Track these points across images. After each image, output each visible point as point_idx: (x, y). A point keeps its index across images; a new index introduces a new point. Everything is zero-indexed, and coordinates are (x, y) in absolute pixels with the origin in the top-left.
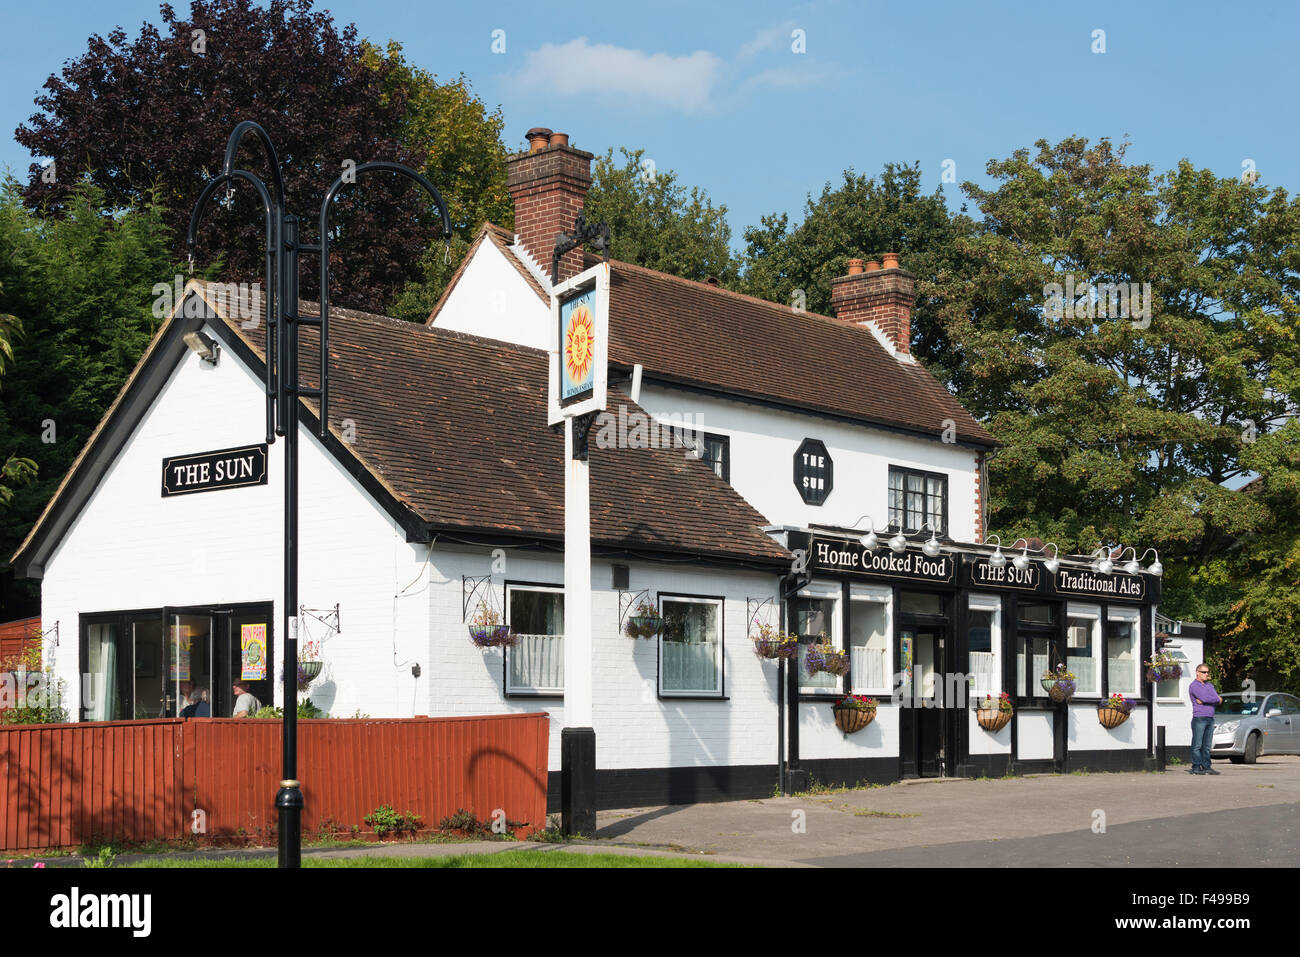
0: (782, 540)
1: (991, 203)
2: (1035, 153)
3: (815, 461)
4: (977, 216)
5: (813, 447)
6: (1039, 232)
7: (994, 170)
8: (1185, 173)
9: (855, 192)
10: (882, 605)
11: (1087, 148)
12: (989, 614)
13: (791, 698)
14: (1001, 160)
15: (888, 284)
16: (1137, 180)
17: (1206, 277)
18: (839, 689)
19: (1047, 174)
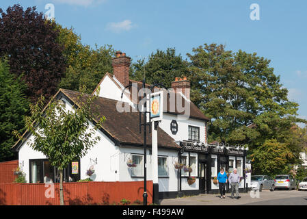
0: (178, 144)
1: (193, 58)
2: (204, 47)
3: (175, 125)
4: (189, 61)
5: (174, 122)
6: (206, 66)
7: (194, 50)
8: (240, 53)
9: (160, 54)
10: (195, 157)
11: (217, 46)
12: (215, 159)
13: (180, 177)
14: (196, 48)
15: (185, 84)
16: (229, 54)
17: (245, 78)
18: (188, 175)
19: (207, 51)
